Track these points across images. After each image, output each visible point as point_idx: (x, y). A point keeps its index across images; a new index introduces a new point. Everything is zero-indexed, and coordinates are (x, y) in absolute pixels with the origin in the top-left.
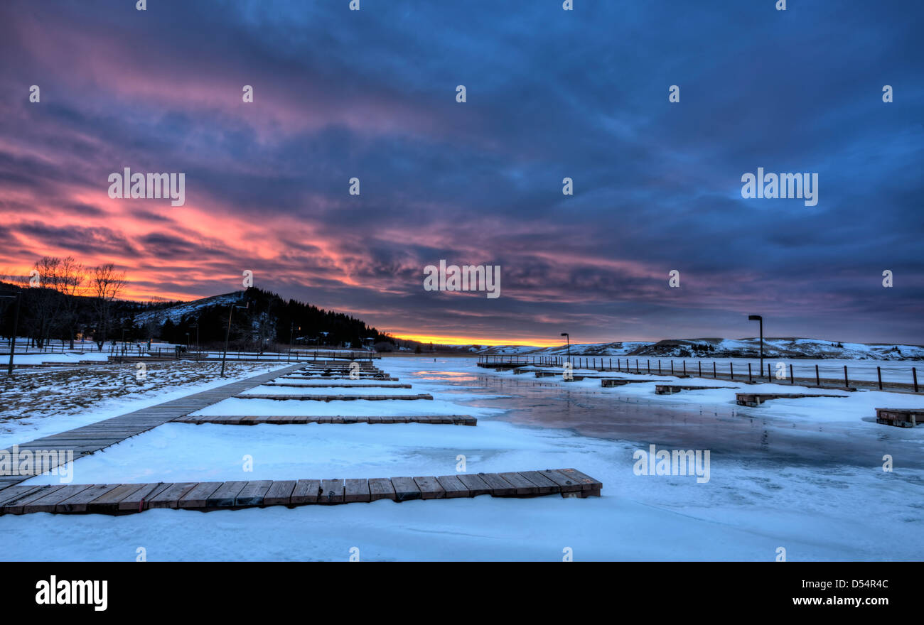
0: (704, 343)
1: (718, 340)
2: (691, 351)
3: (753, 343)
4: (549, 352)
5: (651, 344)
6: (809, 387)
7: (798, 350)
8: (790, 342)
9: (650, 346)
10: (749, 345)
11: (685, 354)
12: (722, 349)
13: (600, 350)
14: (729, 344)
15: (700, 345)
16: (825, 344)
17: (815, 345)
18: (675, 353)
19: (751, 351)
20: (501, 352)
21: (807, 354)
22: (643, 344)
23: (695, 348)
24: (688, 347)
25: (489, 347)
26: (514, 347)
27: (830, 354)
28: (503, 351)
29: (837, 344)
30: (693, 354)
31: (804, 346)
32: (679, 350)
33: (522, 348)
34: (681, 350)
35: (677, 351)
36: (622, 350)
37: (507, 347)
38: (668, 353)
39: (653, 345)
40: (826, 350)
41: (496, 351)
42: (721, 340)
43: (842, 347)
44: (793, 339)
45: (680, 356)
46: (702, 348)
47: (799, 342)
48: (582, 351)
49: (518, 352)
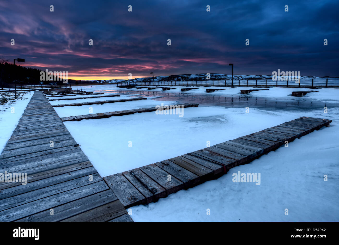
0: (185, 76)
1: (190, 75)
2: (181, 79)
3: (201, 75)
4: (129, 82)
5: (167, 77)
6: (254, 87)
7: (214, 77)
8: (212, 75)
9: (167, 78)
10: (199, 76)
11: (179, 80)
12: (191, 78)
13: (149, 80)
14: (193, 76)
15: (184, 77)
16: (222, 75)
17: (219, 75)
18: (176, 80)
19: (200, 78)
20: (110, 82)
21: (217, 79)
22: (164, 77)
23: (182, 78)
24: (180, 77)
25: (104, 81)
26: (115, 80)
27: (223, 78)
28: (111, 82)
29: (225, 75)
30: (181, 80)
31: (216, 76)
32: (177, 79)
33: (118, 80)
34: (178, 79)
35: (176, 79)
36: (156, 80)
37: (112, 80)
38: (173, 80)
39: (168, 77)
40: (222, 77)
41: (108, 82)
42: (191, 75)
43: (226, 76)
44: (213, 74)
45: (177, 81)
46: (185, 78)
47: (214, 75)
48: (142, 80)
49: (117, 82)
